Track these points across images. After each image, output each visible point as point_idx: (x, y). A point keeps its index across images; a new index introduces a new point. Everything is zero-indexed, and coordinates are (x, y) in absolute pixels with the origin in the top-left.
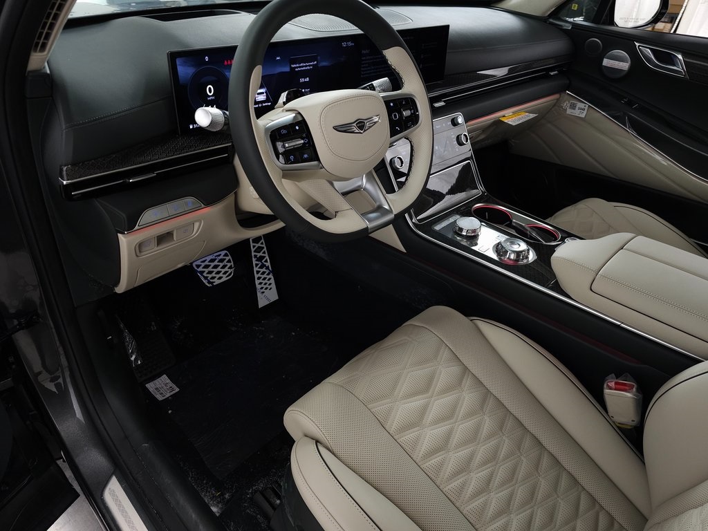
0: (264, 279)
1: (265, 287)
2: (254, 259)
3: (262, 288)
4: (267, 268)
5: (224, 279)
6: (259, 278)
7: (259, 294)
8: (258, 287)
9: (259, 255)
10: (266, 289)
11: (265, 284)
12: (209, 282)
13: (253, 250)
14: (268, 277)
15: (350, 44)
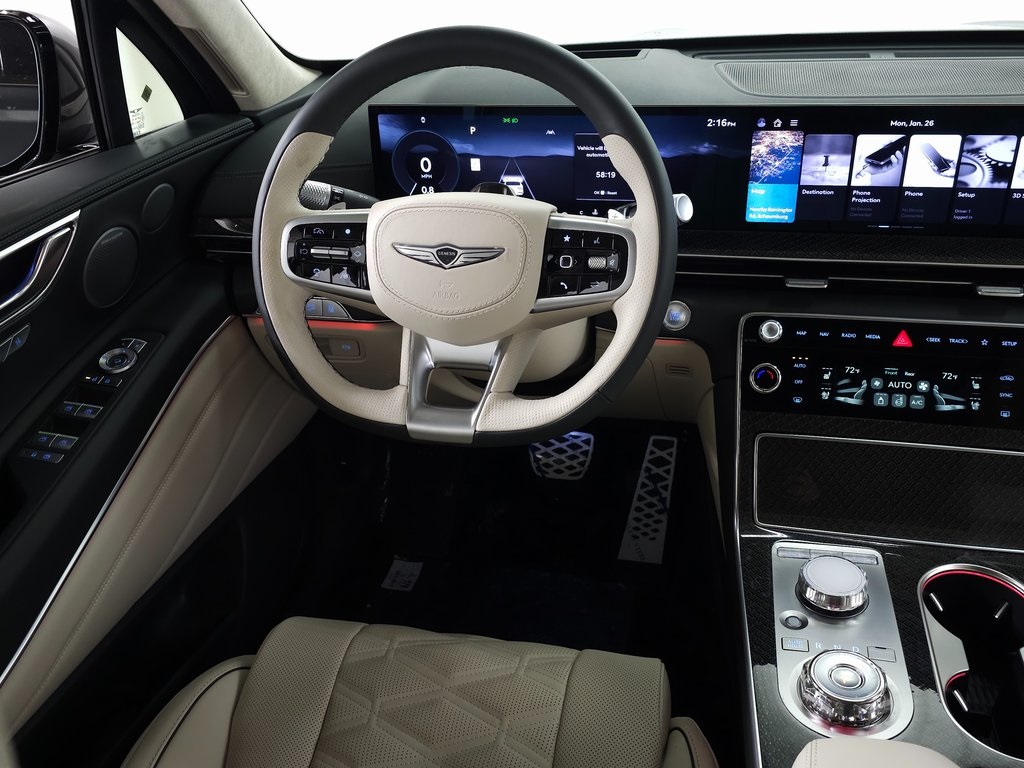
0: (649, 516)
1: (644, 529)
2: (643, 474)
3: (637, 529)
4: (663, 500)
5: (565, 476)
6: (638, 509)
7: (627, 536)
8: (631, 523)
9: (655, 470)
10: (645, 534)
11: (647, 525)
12: (539, 469)
13: (648, 457)
14: (657, 517)
15: (724, 123)
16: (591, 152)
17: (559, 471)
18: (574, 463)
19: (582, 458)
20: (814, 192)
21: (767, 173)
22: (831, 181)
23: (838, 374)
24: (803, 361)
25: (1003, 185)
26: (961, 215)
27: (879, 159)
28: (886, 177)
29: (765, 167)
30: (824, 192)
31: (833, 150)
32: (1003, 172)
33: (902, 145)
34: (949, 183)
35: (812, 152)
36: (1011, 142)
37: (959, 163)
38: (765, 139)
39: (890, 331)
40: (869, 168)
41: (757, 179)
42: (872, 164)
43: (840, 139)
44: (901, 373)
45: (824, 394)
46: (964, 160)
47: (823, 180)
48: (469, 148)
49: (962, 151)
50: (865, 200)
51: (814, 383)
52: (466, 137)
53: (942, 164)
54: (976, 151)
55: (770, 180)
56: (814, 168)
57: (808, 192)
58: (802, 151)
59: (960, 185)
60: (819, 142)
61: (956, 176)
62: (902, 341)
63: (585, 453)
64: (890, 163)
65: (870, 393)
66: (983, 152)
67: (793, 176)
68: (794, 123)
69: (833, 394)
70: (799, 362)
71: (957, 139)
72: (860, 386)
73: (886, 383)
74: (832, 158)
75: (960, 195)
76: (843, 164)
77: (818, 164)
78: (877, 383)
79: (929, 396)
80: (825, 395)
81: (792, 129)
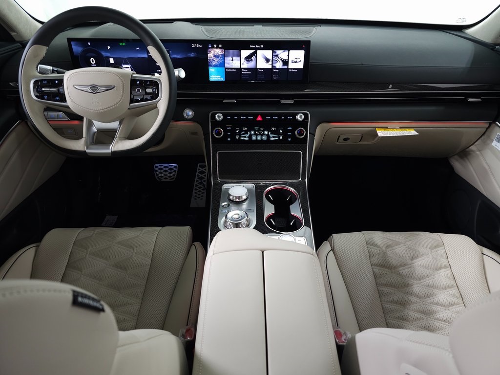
0: (200, 191)
1: (198, 196)
2: (197, 177)
3: (196, 196)
4: (204, 186)
5: (168, 180)
6: (196, 189)
7: (193, 199)
8: (194, 194)
9: (201, 175)
10: (199, 198)
11: (199, 195)
12: (158, 178)
13: (198, 171)
14: (202, 191)
15: (198, 46)
17: (166, 178)
18: (171, 175)
19: (174, 173)
20: (230, 70)
21: (214, 63)
22: (235, 66)
23: (241, 130)
24: (230, 127)
25: (286, 67)
26: (275, 77)
27: (248, 58)
28: (251, 65)
30: (233, 70)
31: (234, 55)
32: (285, 62)
33: (255, 54)
34: (270, 67)
35: (227, 56)
36: (287, 52)
37: (273, 60)
39: (256, 115)
40: (246, 62)
41: (211, 66)
42: (246, 60)
43: (236, 51)
44: (259, 129)
46: (274, 59)
47: (232, 66)
48: (108, 54)
49: (273, 56)
50: (246, 73)
51: (234, 134)
52: (107, 51)
53: (267, 60)
54: (277, 56)
55: (215, 66)
56: (229, 62)
57: (228, 70)
58: (224, 56)
59: (273, 67)
60: (229, 53)
61: (272, 64)
62: (259, 118)
63: (175, 171)
64: (252, 60)
65: (250, 136)
66: (279, 56)
67: (222, 64)
68: (220, 46)
69: (240, 137)
70: (229, 127)
71: (271, 52)
72: (248, 134)
73: (255, 132)
74: (234, 58)
75: (274, 70)
76: (238, 61)
77: (230, 60)
78: (253, 133)
79: (268, 136)
80: (237, 137)
81: (220, 48)
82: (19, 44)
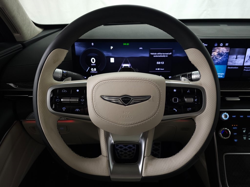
16: (155, 55)
18: (130, 153)
19: (133, 151)
20: (232, 68)
21: (216, 61)
22: (237, 64)
23: (248, 130)
24: (236, 126)
29: (216, 60)
30: (235, 68)
31: (239, 54)
35: (233, 54)
38: (217, 50)
43: (241, 50)
45: (244, 138)
47: (235, 64)
48: (110, 54)
50: (248, 70)
55: (217, 64)
56: (232, 60)
57: (229, 68)
58: (228, 54)
60: (234, 51)
63: (134, 150)
67: (225, 62)
68: (227, 44)
69: (248, 137)
70: (235, 127)
76: (242, 58)
77: (234, 58)
81: (226, 47)
82: (20, 45)
